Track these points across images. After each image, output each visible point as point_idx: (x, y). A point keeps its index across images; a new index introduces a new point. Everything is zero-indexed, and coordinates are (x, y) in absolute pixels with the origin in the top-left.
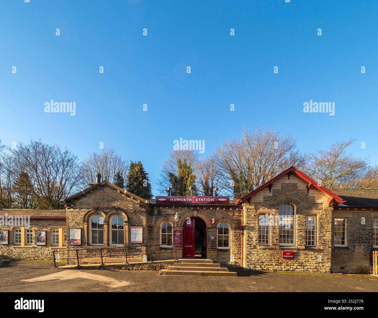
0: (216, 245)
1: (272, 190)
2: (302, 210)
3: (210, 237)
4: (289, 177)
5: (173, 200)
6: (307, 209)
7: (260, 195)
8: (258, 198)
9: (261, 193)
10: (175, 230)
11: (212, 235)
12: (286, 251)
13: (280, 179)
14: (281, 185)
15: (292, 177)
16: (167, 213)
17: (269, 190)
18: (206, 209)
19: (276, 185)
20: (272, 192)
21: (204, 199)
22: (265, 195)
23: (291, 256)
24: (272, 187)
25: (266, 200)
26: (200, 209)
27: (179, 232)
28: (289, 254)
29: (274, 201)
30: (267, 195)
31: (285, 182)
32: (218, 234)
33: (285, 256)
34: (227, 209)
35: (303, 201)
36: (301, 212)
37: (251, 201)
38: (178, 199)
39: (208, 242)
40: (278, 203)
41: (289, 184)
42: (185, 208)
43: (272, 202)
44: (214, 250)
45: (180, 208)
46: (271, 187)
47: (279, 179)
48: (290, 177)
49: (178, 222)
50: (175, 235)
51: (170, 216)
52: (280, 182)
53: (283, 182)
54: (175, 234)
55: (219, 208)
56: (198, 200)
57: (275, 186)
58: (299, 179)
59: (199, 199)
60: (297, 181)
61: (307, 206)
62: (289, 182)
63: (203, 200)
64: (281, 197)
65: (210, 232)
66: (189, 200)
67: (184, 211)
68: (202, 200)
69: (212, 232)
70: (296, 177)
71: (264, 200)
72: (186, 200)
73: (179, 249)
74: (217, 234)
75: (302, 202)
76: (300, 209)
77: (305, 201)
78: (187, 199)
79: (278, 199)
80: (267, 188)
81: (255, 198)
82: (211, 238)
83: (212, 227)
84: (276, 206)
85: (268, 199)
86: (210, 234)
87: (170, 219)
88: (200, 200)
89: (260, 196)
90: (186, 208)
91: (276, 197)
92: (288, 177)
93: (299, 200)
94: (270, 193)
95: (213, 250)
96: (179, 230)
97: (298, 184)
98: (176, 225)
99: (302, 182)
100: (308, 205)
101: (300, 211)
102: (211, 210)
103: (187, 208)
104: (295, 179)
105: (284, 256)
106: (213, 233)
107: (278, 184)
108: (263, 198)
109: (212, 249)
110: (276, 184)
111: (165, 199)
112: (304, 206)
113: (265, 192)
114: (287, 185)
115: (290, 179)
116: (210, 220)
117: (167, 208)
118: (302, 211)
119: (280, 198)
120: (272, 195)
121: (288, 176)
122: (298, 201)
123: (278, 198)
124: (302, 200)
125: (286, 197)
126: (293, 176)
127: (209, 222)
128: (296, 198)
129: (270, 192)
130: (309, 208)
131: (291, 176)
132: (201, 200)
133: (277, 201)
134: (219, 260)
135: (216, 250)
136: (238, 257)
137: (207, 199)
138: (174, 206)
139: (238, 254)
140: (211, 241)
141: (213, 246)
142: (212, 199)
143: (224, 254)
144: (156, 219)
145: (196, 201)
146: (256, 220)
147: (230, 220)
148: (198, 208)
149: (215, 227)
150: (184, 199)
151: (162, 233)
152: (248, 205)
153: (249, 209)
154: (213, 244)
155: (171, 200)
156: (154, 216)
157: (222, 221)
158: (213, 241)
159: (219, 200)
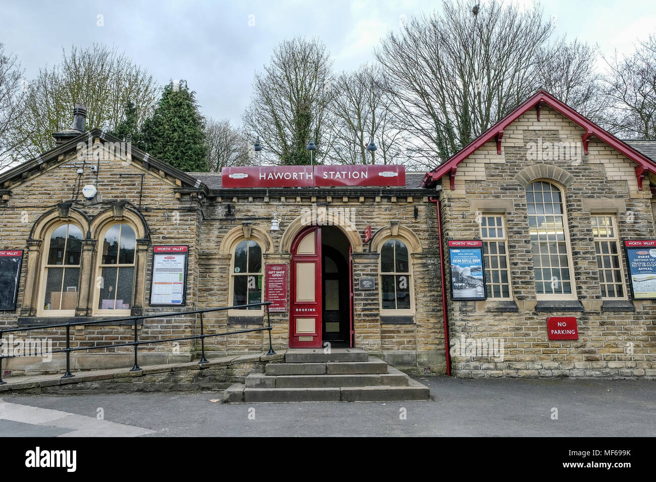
0: (378, 304)
1: (502, 149)
2: (580, 201)
3: (362, 281)
4: (538, 115)
5: (265, 176)
6: (590, 197)
7: (478, 161)
8: (472, 169)
9: (479, 156)
10: (270, 262)
11: (367, 275)
12: (555, 315)
13: (519, 121)
14: (521, 136)
15: (545, 116)
16: (250, 214)
17: (495, 148)
18: (349, 202)
19: (511, 136)
20: (503, 153)
21: (344, 173)
22: (488, 161)
23: (569, 332)
24: (503, 140)
25: (492, 176)
26: (335, 200)
27: (279, 268)
28: (564, 324)
29: (510, 176)
30: (492, 161)
31: (531, 128)
32: (382, 271)
33: (556, 332)
34: (399, 200)
35: (579, 176)
36: (577, 206)
37: (456, 178)
38: (279, 174)
39: (357, 295)
40: (520, 182)
41: (541, 132)
42: (295, 199)
43: (507, 180)
44: (373, 321)
45: (283, 199)
46: (500, 142)
47: (517, 120)
48: (541, 116)
49: (278, 240)
50: (268, 276)
51: (257, 222)
52: (519, 128)
53: (526, 128)
54: (270, 273)
55: (382, 197)
56: (329, 175)
57: (510, 138)
58: (561, 120)
59: (331, 173)
60: (557, 124)
61: (590, 187)
62: (540, 128)
63: (342, 175)
64: (527, 167)
65: (360, 265)
66: (307, 176)
67: (292, 208)
68: (339, 176)
69: (365, 266)
70: (554, 116)
71: (487, 176)
72: (299, 176)
73: (281, 320)
74: (380, 272)
75: (575, 178)
76: (574, 198)
77: (583, 176)
78: (301, 173)
79: (520, 171)
80: (490, 144)
81: (464, 169)
82: (364, 283)
83: (364, 250)
84: (516, 189)
85: (498, 171)
86: (362, 273)
87: (258, 231)
88: (334, 175)
89: (476, 165)
90: (298, 199)
91: (515, 166)
92: (535, 116)
93: (569, 174)
94: (500, 156)
95: (369, 321)
96: (280, 262)
97: (561, 132)
98: (272, 250)
99: (570, 128)
100: (590, 185)
101: (575, 203)
102: (362, 202)
103: (302, 198)
104: (552, 120)
105: (552, 331)
106: (369, 268)
107: (516, 132)
108: (484, 169)
109: (367, 318)
110: (511, 132)
112: (581, 189)
113: (486, 152)
114: (536, 134)
115: (541, 120)
116: (360, 232)
117: (250, 199)
118: (579, 203)
119: (525, 169)
120: (503, 161)
121: (535, 112)
122: (566, 175)
123: (521, 169)
124: (576, 172)
125: (538, 165)
126: (547, 112)
127: (358, 238)
128: (562, 170)
129: (499, 154)
130: (595, 195)
131: (542, 112)
132: (337, 176)
133: (518, 176)
134: (388, 349)
135: (377, 320)
136: (437, 338)
137: (350, 173)
138: (267, 195)
139: (436, 330)
140: (363, 293)
141: (369, 307)
142: (362, 173)
143: (399, 332)
144: (220, 232)
145: (324, 178)
146: (474, 228)
147: (410, 229)
148: (329, 199)
149: (372, 250)
150: (294, 173)
151: (235, 272)
152: (449, 188)
153: (453, 199)
154: (370, 302)
155: (261, 176)
156: (217, 224)
157: (389, 234)
158: (369, 292)
159: (380, 174)
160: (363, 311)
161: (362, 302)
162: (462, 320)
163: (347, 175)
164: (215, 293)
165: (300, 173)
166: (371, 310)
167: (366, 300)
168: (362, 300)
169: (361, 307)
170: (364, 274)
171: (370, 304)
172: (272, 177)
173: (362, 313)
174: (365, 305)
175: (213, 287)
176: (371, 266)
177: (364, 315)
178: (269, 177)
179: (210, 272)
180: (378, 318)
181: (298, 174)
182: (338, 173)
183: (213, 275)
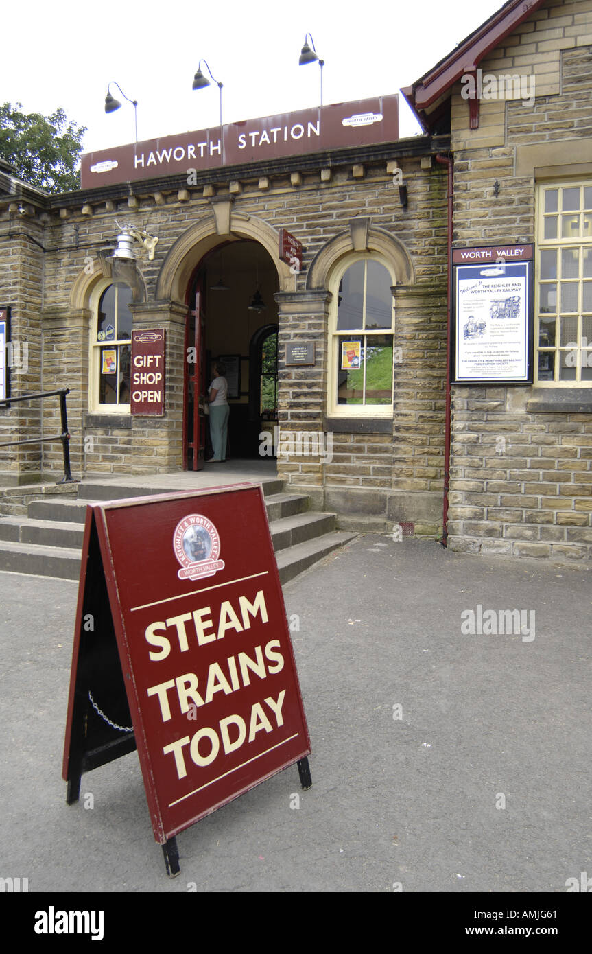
3: (292, 348)
5: (142, 161)
7: (544, 47)
9: (549, 35)
11: (302, 336)
18: (269, 189)
21: (275, 131)
22: (569, 44)
25: (579, 80)
38: (164, 152)
39: (282, 376)
42: (177, 194)
44: (309, 427)
45: (158, 199)
55: (332, 170)
56: (248, 139)
59: (253, 135)
63: (271, 136)
65: (290, 317)
66: (212, 148)
67: (176, 214)
68: (267, 139)
69: (300, 319)
71: (565, 83)
72: (197, 151)
78: (202, 145)
82: (293, 352)
83: (300, 286)
85: (591, 66)
86: (292, 332)
88: (258, 138)
89: (539, 58)
90: (183, 194)
95: (302, 427)
98: (143, 297)
102: (296, 186)
106: (307, 322)
111: (115, 164)
117: (108, 206)
132: (262, 139)
136: (432, 466)
137: (286, 128)
138: (131, 193)
139: (432, 449)
140: (294, 371)
141: (303, 400)
142: (310, 125)
143: (360, 450)
144: (71, 271)
145: (240, 147)
146: (518, 217)
147: (393, 234)
148: (235, 188)
149: (314, 285)
150: (189, 147)
151: (98, 341)
152: (467, 124)
153: (473, 150)
154: (306, 390)
155: (136, 161)
156: (66, 258)
157: (349, 248)
158: (304, 370)
159: (345, 122)
160: (291, 407)
161: (291, 390)
162: (470, 430)
163: (280, 134)
164: (64, 377)
165: (199, 145)
166: (307, 405)
167: (299, 385)
168: (291, 385)
169: (289, 400)
170: (296, 335)
171: (305, 394)
172: (154, 160)
173: (289, 412)
174: (296, 395)
175: (62, 366)
176: (310, 318)
177: (295, 416)
178: (150, 161)
179: (59, 342)
180: (318, 421)
181: (196, 146)
182: (265, 133)
183: (63, 346)
